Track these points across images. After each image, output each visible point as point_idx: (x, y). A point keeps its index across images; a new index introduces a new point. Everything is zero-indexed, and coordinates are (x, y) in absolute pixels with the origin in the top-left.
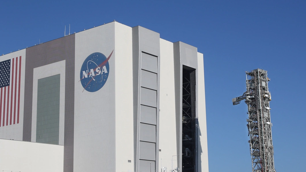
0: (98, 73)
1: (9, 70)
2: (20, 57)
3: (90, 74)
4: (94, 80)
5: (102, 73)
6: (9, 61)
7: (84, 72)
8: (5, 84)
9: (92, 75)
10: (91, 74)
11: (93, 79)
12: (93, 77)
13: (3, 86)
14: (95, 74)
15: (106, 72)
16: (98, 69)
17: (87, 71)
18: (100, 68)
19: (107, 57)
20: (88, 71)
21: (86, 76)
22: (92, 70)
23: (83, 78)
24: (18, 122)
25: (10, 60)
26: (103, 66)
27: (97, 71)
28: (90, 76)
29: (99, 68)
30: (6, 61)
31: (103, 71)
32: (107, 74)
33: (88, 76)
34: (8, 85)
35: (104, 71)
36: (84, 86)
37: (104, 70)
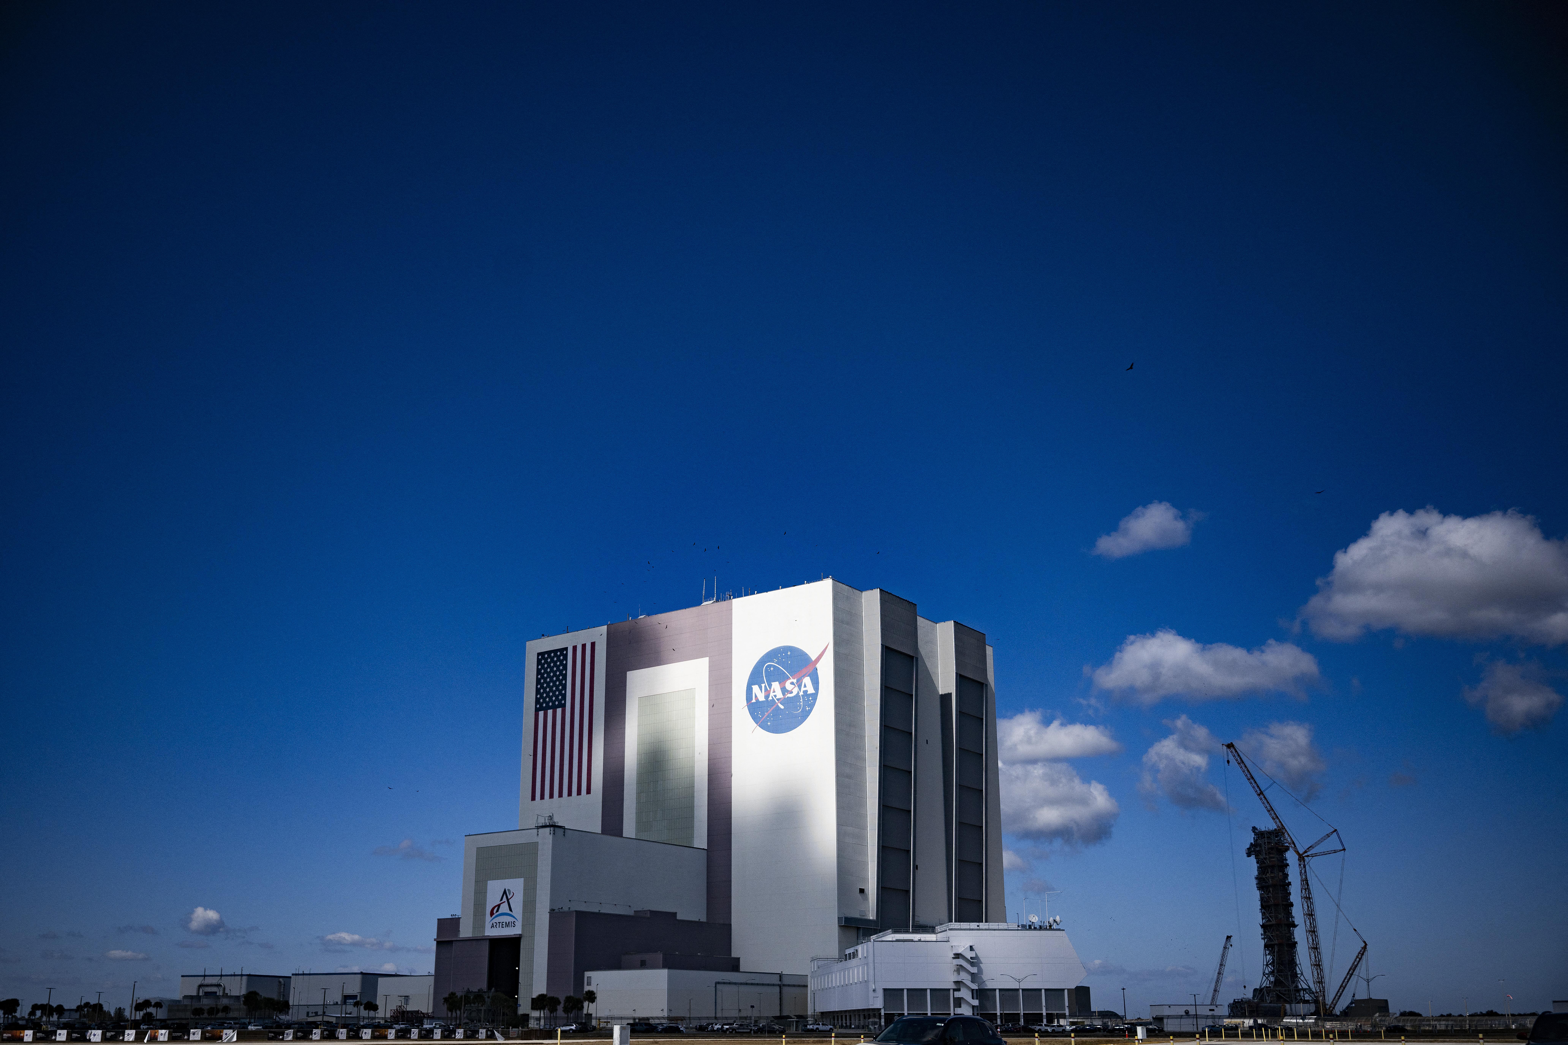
0: (791, 692)
1: (564, 672)
2: (593, 644)
3: (772, 694)
4: (782, 707)
5: (801, 693)
6: (565, 652)
7: (755, 688)
8: (554, 702)
9: (775, 696)
10: (774, 694)
11: (779, 704)
12: (778, 700)
13: (549, 708)
14: (784, 694)
15: (811, 690)
16: (792, 683)
17: (763, 685)
18: (795, 681)
19: (813, 659)
20: (765, 686)
21: (761, 698)
22: (776, 685)
23: (754, 701)
24: (589, 791)
25: (566, 649)
26: (804, 676)
27: (788, 686)
28: (770, 698)
29: (792, 680)
30: (555, 651)
31: (803, 689)
32: (815, 696)
33: (767, 697)
34: (563, 706)
35: (805, 689)
36: (755, 718)
37: (805, 686)
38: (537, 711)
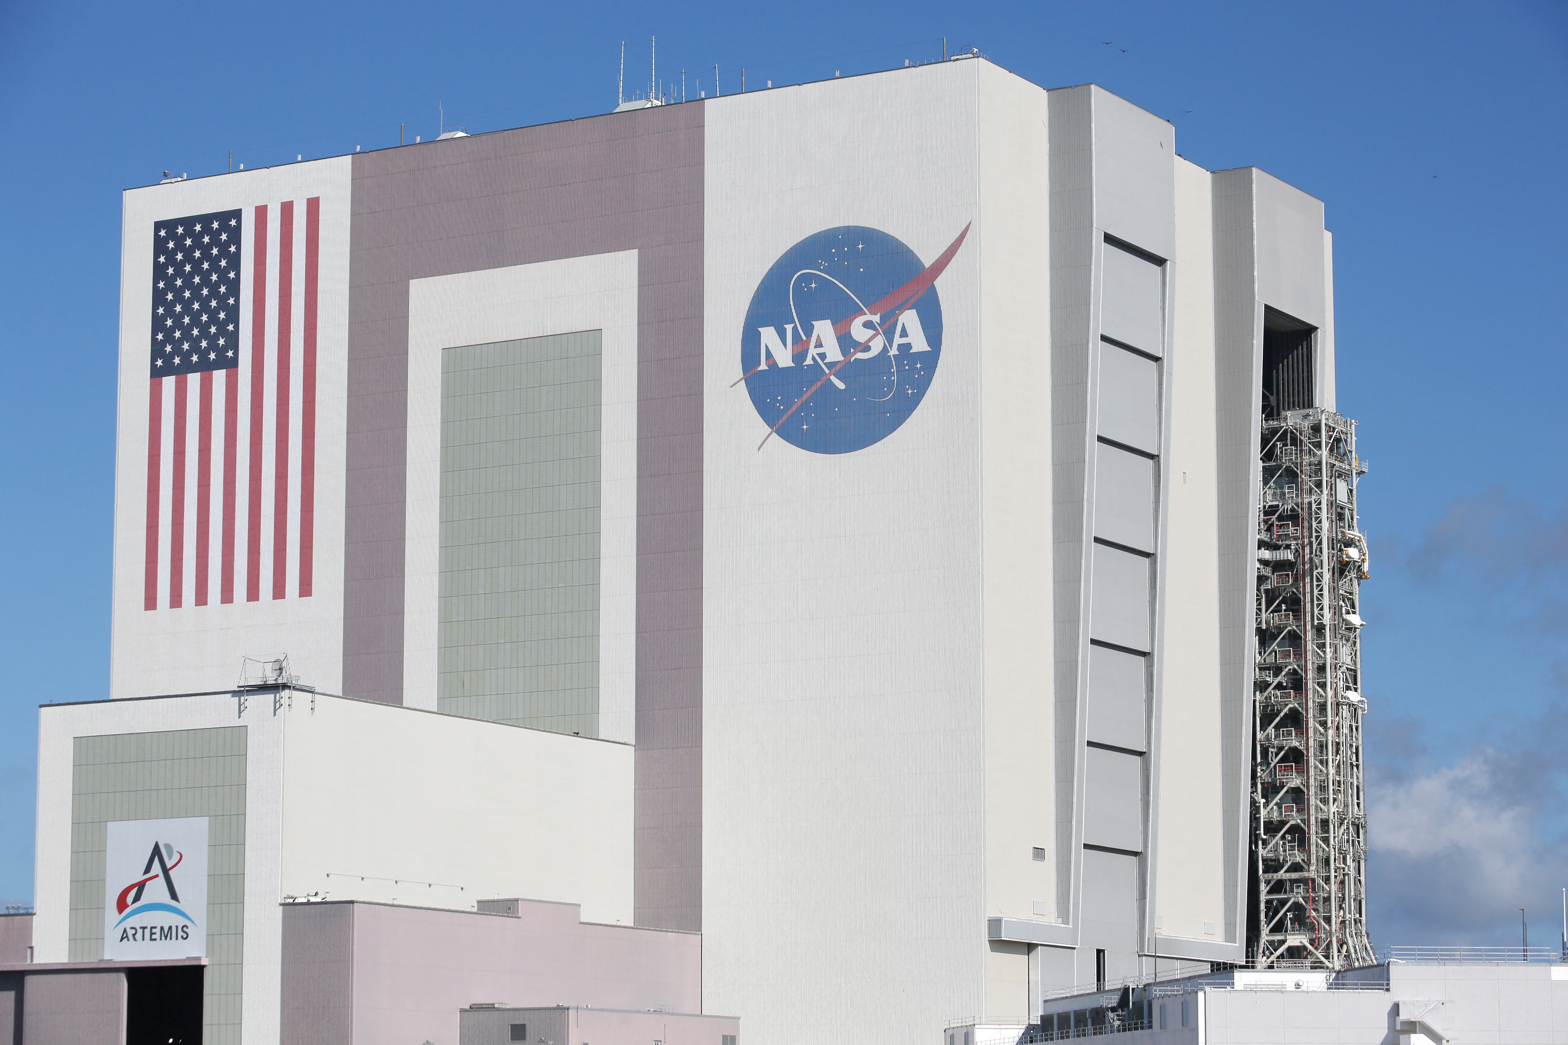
0: (866, 348)
1: (232, 275)
2: (313, 205)
3: (813, 351)
4: (841, 385)
5: (893, 352)
6: (233, 223)
7: (768, 335)
8: (204, 354)
9: (823, 356)
10: (820, 350)
11: (832, 378)
12: (830, 365)
13: (188, 367)
14: (845, 352)
15: (919, 343)
16: (868, 325)
17: (789, 328)
18: (876, 319)
19: (928, 260)
21: (784, 358)
23: (763, 366)
24: (306, 589)
25: (236, 214)
26: (902, 308)
30: (206, 219)
31: (898, 340)
32: (930, 360)
34: (232, 365)
35: (904, 340)
36: (766, 411)
37: (904, 334)
38: (157, 374)
